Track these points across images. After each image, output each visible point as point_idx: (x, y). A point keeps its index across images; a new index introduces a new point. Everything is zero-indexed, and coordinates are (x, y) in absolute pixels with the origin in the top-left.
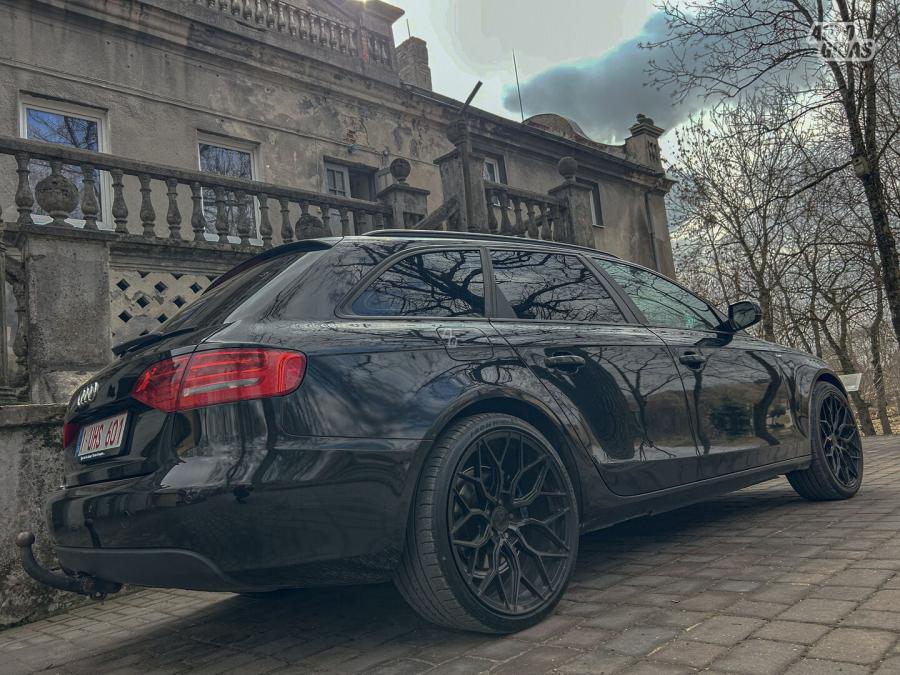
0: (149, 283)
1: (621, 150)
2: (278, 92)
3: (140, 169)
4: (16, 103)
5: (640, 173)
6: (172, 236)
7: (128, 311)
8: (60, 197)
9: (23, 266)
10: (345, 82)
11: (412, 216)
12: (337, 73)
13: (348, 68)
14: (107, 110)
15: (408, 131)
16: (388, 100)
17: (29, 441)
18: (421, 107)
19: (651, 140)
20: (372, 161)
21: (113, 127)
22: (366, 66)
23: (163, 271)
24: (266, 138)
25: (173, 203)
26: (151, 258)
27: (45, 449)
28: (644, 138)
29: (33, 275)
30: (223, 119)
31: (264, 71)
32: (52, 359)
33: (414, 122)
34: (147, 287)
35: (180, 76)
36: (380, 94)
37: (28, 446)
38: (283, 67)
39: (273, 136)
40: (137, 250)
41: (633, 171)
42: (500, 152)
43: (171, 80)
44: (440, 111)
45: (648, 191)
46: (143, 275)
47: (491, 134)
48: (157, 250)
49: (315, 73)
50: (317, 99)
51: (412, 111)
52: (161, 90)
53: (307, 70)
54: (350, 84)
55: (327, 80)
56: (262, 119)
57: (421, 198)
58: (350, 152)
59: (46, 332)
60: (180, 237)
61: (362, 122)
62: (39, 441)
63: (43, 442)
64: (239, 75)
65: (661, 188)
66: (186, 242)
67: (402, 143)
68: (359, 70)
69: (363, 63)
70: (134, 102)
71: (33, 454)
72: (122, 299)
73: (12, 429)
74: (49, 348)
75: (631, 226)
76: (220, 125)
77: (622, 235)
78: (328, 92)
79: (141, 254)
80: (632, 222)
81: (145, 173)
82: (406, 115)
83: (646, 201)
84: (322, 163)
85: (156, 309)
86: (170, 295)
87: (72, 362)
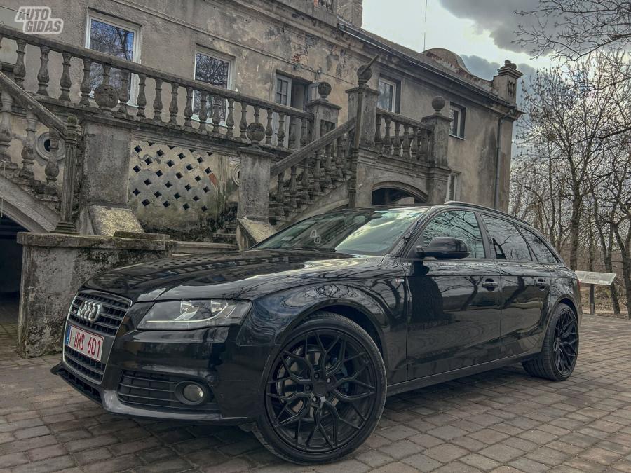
0: (153, 150)
1: (489, 84)
2: (253, 23)
3: (157, 76)
4: (85, 15)
5: (498, 104)
6: (171, 120)
7: (139, 166)
8: (108, 99)
9: (83, 139)
10: (299, 19)
11: (327, 123)
12: (294, 13)
13: (302, 10)
14: (141, 25)
15: (336, 57)
16: (325, 34)
17: (79, 256)
18: (348, 42)
19: (512, 80)
20: (308, 76)
21: (144, 38)
22: (315, 9)
23: (162, 143)
24: (240, 54)
25: (174, 99)
26: (156, 134)
27: (87, 261)
28: (506, 78)
29: (87, 145)
30: (214, 38)
31: (245, 7)
32: (93, 197)
33: (342, 51)
34: (151, 152)
35: (190, 6)
36: (322, 30)
37: (78, 259)
38: (258, 6)
39: (245, 53)
40: (149, 128)
41: (493, 102)
42: (399, 78)
43: (184, 8)
44: (361, 46)
45: (502, 117)
46: (151, 144)
47: (395, 65)
48: (160, 129)
49: (280, 12)
50: (278, 30)
51: (342, 44)
52: (177, 15)
53: (274, 9)
54: (301, 21)
55: (287, 17)
56: (240, 40)
57: (335, 111)
58: (295, 68)
59: (91, 181)
60: (175, 123)
61: (306, 48)
62: (85, 256)
63: (86, 258)
64: (228, 9)
65: (512, 116)
66: (179, 126)
67: (331, 65)
68: (310, 12)
69: (313, 6)
70: (159, 22)
71: (81, 263)
72: (136, 158)
73: (72, 248)
74: (92, 190)
75: (485, 141)
76: (211, 42)
77: (476, 147)
78: (287, 25)
79: (151, 131)
80: (485, 138)
81: (160, 78)
82: (337, 46)
83: (499, 125)
84: (275, 74)
85: (156, 167)
86: (165, 158)
87: (104, 201)
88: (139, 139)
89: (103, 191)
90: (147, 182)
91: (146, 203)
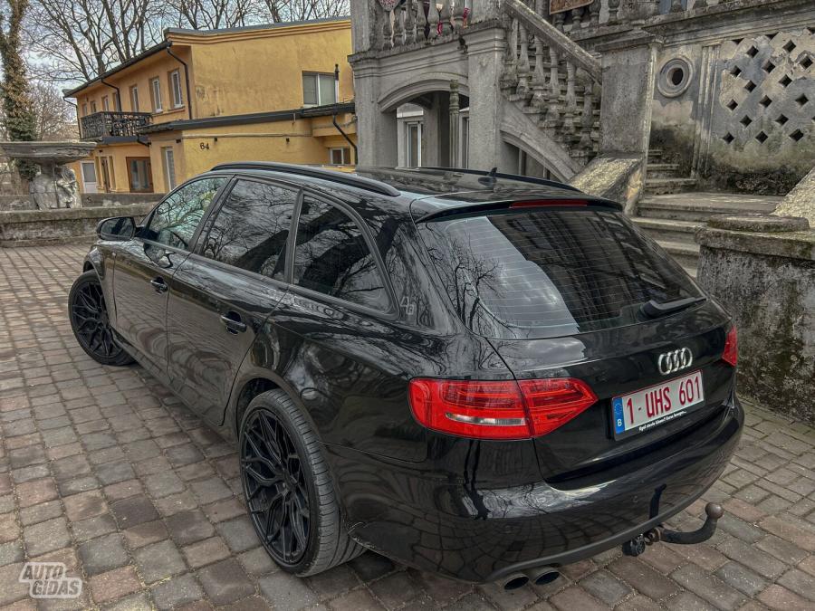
7: (789, 76)
59: (605, 127)
72: (785, 62)
74: (605, 140)
87: (617, 151)
88: (790, 29)
89: (616, 139)
90: (803, 100)
91: (797, 136)
